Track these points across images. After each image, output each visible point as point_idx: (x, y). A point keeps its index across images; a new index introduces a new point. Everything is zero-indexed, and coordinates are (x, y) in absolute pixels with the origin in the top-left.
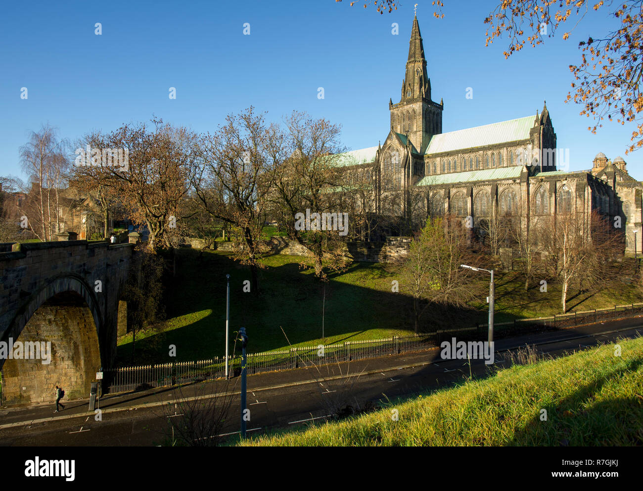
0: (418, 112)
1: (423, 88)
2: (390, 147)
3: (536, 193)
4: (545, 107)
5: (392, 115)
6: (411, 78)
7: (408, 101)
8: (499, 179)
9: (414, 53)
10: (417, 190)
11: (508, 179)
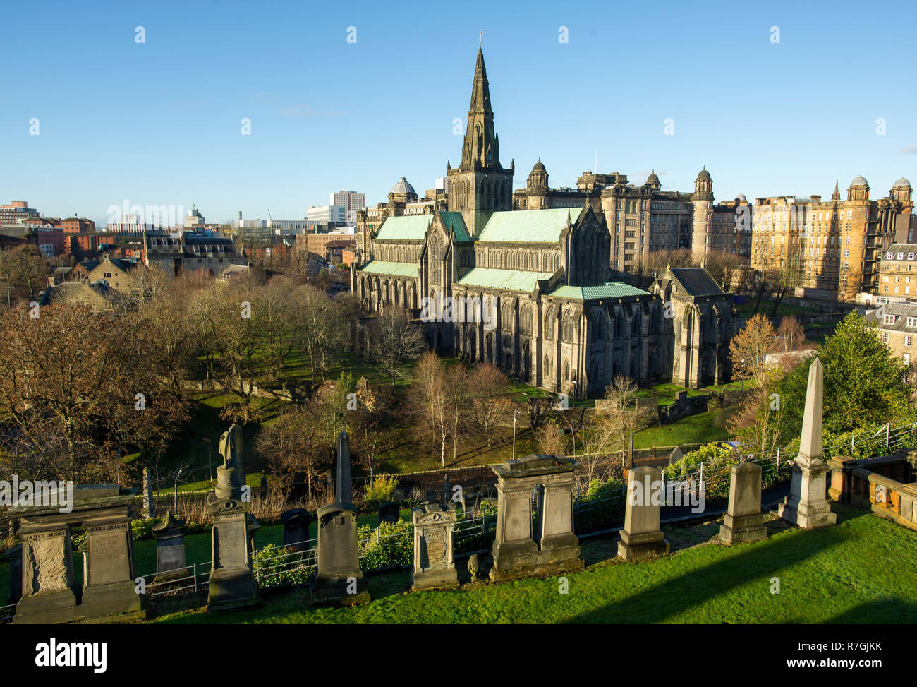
0: (471, 184)
1: (483, 150)
2: (436, 230)
3: (547, 314)
6: (470, 135)
7: (464, 169)
8: (521, 292)
9: (475, 102)
10: (457, 288)
11: (526, 293)
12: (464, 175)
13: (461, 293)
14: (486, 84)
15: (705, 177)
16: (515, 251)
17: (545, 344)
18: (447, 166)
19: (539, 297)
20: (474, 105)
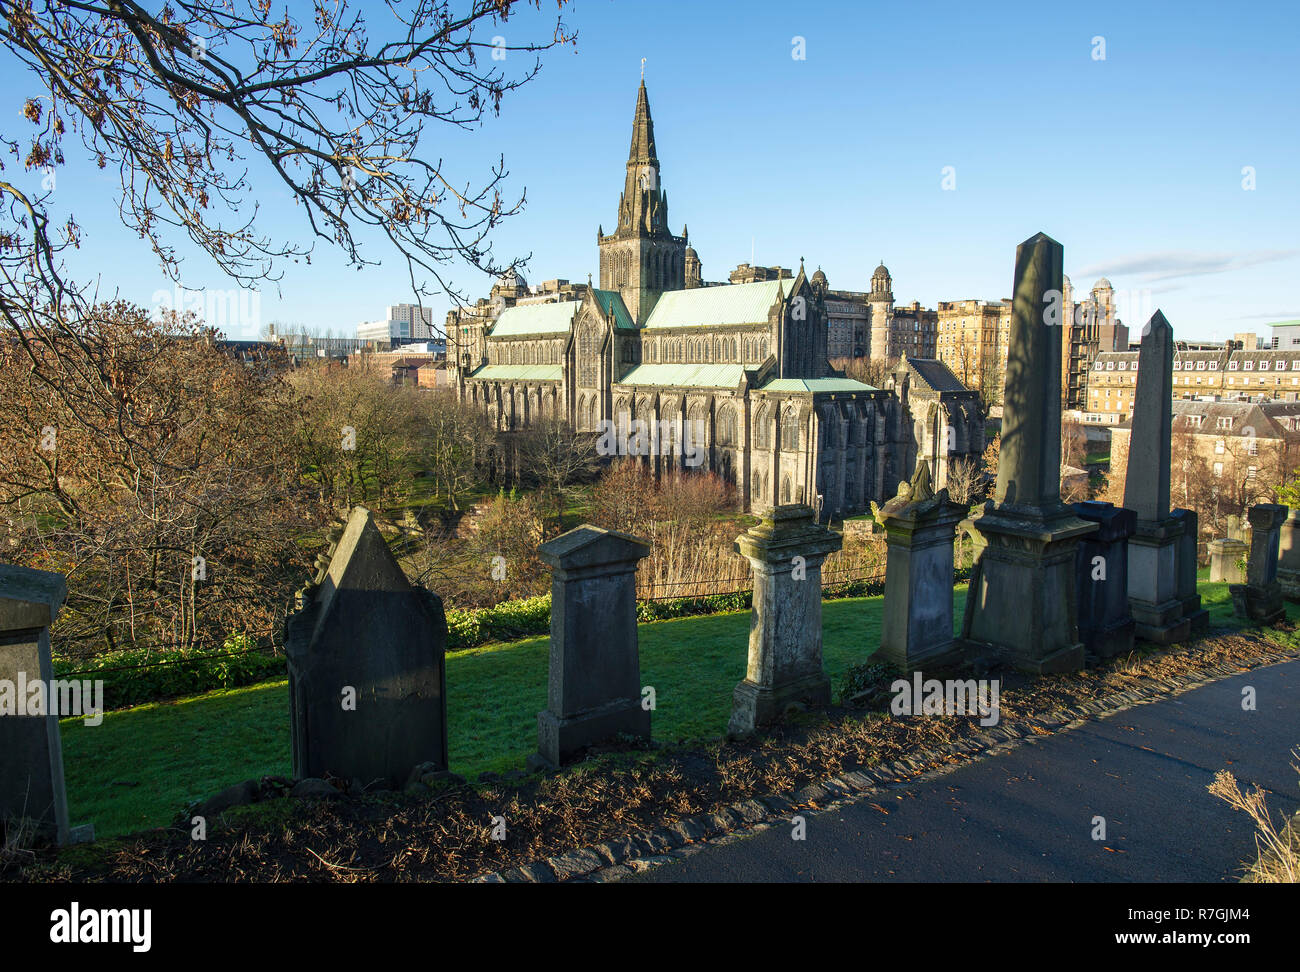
0: (634, 254)
1: (649, 210)
2: (587, 315)
3: (758, 414)
4: (802, 268)
5: (602, 253)
6: (631, 192)
7: (623, 234)
8: (717, 388)
9: (637, 148)
10: (620, 391)
11: (726, 389)
12: (625, 242)
13: (626, 397)
14: (650, 125)
15: (883, 274)
16: (701, 338)
17: (755, 456)
18: (597, 232)
19: (747, 393)
20: (635, 152)
